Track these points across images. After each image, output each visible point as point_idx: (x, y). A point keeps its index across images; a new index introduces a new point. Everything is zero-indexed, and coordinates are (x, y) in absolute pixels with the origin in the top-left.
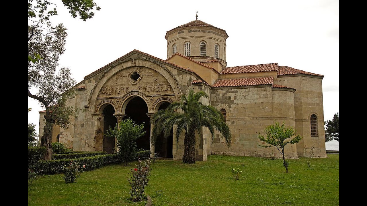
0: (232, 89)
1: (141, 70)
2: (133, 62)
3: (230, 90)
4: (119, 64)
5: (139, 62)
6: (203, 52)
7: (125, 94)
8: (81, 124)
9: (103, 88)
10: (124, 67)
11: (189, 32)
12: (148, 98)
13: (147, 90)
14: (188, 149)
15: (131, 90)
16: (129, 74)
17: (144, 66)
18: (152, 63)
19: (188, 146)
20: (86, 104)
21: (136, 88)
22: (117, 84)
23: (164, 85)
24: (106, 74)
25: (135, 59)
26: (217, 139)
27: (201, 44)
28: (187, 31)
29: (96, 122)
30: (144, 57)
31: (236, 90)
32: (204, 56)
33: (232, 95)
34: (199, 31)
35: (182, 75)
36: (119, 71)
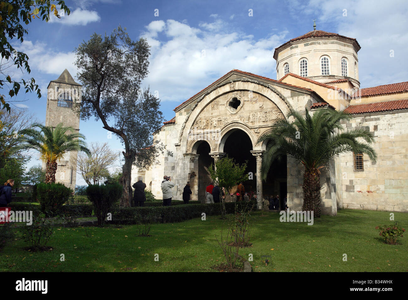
0: (370, 116)
1: (242, 95)
2: (232, 86)
3: (368, 118)
4: (215, 90)
5: (240, 84)
6: (325, 71)
7: (223, 126)
8: (172, 166)
9: (196, 121)
10: (221, 93)
11: (305, 45)
12: (252, 131)
13: (251, 120)
14: (309, 198)
15: (230, 121)
16: (227, 101)
17: (246, 89)
18: (256, 85)
19: (308, 194)
20: (177, 142)
21: (236, 118)
22: (213, 115)
23: (273, 112)
24: (199, 103)
25: (234, 81)
26: (350, 186)
27: (322, 59)
28: (303, 44)
29: (189, 164)
30: (245, 78)
31: (376, 117)
32: (327, 75)
33: (371, 125)
34: (319, 44)
35: (297, 97)
36: (215, 99)
